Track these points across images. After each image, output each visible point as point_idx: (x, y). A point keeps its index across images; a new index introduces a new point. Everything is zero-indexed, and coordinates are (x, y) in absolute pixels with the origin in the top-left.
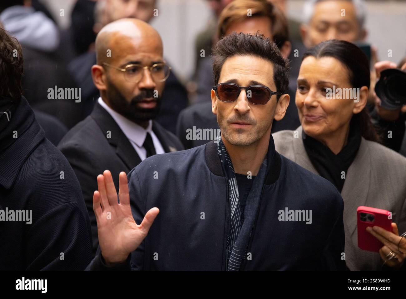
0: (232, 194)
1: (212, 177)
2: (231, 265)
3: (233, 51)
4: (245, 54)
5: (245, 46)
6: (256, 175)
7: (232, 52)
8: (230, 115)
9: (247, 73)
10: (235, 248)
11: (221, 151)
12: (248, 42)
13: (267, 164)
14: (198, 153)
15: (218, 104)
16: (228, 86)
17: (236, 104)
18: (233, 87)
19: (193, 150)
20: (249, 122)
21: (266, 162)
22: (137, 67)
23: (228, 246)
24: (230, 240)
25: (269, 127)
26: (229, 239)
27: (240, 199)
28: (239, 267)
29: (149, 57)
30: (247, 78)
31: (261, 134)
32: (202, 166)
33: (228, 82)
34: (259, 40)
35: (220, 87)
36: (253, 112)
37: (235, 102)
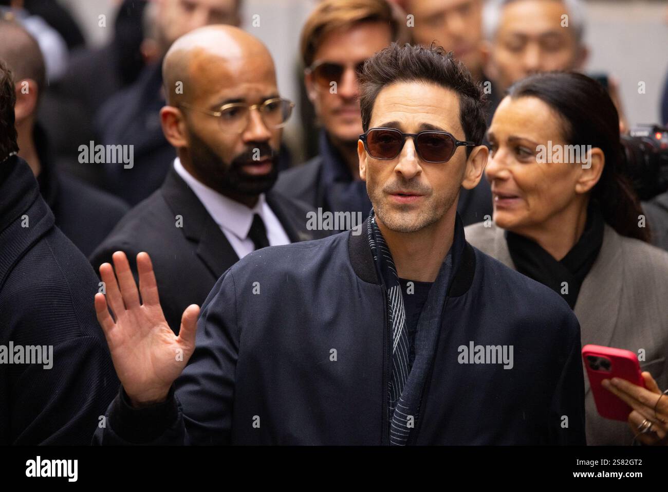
0: (394, 313)
1: (359, 284)
2: (395, 431)
3: (392, 74)
4: (412, 79)
5: (411, 67)
6: (433, 281)
7: (391, 77)
8: (389, 181)
9: (416, 111)
10: (401, 403)
11: (375, 241)
12: (416, 59)
13: (453, 262)
14: (337, 245)
15: (369, 162)
16: (383, 133)
17: (398, 163)
18: (392, 134)
19: (329, 240)
20: (419, 192)
21: (451, 259)
22: (238, 108)
23: (389, 399)
24: (392, 391)
25: (454, 201)
26: (390, 387)
27: (407, 321)
28: (408, 435)
29: (258, 91)
30: (416, 119)
31: (440, 212)
32: (343, 267)
33: (385, 126)
34: (436, 56)
35: (371, 135)
36: (427, 174)
37: (396, 159)
